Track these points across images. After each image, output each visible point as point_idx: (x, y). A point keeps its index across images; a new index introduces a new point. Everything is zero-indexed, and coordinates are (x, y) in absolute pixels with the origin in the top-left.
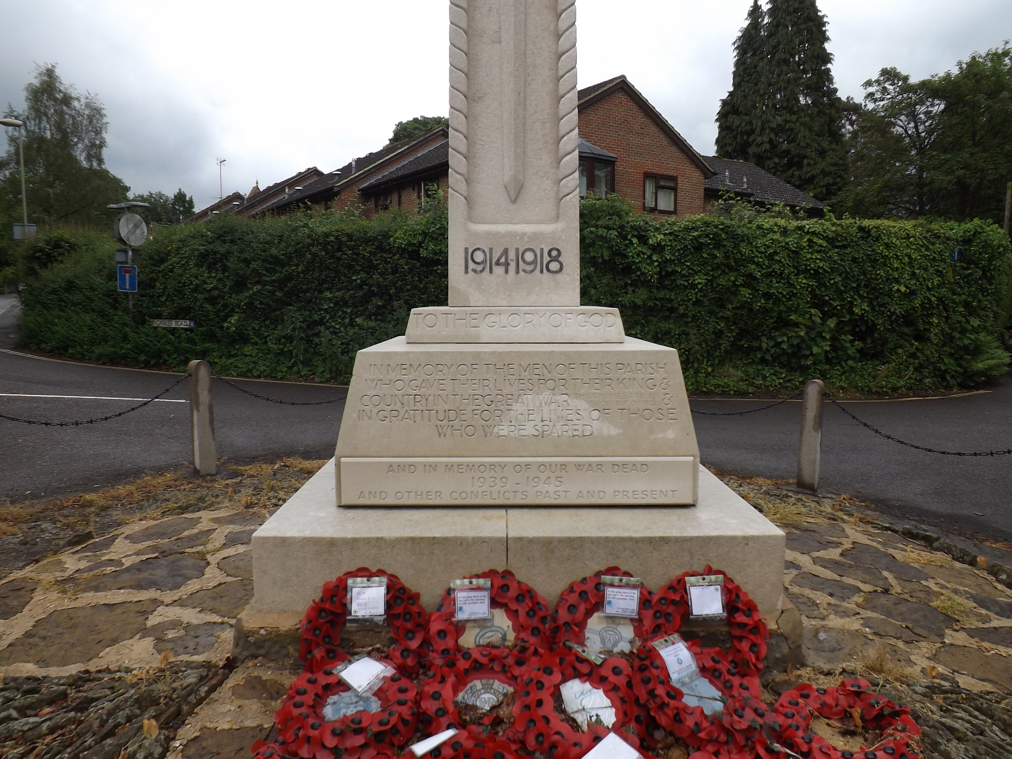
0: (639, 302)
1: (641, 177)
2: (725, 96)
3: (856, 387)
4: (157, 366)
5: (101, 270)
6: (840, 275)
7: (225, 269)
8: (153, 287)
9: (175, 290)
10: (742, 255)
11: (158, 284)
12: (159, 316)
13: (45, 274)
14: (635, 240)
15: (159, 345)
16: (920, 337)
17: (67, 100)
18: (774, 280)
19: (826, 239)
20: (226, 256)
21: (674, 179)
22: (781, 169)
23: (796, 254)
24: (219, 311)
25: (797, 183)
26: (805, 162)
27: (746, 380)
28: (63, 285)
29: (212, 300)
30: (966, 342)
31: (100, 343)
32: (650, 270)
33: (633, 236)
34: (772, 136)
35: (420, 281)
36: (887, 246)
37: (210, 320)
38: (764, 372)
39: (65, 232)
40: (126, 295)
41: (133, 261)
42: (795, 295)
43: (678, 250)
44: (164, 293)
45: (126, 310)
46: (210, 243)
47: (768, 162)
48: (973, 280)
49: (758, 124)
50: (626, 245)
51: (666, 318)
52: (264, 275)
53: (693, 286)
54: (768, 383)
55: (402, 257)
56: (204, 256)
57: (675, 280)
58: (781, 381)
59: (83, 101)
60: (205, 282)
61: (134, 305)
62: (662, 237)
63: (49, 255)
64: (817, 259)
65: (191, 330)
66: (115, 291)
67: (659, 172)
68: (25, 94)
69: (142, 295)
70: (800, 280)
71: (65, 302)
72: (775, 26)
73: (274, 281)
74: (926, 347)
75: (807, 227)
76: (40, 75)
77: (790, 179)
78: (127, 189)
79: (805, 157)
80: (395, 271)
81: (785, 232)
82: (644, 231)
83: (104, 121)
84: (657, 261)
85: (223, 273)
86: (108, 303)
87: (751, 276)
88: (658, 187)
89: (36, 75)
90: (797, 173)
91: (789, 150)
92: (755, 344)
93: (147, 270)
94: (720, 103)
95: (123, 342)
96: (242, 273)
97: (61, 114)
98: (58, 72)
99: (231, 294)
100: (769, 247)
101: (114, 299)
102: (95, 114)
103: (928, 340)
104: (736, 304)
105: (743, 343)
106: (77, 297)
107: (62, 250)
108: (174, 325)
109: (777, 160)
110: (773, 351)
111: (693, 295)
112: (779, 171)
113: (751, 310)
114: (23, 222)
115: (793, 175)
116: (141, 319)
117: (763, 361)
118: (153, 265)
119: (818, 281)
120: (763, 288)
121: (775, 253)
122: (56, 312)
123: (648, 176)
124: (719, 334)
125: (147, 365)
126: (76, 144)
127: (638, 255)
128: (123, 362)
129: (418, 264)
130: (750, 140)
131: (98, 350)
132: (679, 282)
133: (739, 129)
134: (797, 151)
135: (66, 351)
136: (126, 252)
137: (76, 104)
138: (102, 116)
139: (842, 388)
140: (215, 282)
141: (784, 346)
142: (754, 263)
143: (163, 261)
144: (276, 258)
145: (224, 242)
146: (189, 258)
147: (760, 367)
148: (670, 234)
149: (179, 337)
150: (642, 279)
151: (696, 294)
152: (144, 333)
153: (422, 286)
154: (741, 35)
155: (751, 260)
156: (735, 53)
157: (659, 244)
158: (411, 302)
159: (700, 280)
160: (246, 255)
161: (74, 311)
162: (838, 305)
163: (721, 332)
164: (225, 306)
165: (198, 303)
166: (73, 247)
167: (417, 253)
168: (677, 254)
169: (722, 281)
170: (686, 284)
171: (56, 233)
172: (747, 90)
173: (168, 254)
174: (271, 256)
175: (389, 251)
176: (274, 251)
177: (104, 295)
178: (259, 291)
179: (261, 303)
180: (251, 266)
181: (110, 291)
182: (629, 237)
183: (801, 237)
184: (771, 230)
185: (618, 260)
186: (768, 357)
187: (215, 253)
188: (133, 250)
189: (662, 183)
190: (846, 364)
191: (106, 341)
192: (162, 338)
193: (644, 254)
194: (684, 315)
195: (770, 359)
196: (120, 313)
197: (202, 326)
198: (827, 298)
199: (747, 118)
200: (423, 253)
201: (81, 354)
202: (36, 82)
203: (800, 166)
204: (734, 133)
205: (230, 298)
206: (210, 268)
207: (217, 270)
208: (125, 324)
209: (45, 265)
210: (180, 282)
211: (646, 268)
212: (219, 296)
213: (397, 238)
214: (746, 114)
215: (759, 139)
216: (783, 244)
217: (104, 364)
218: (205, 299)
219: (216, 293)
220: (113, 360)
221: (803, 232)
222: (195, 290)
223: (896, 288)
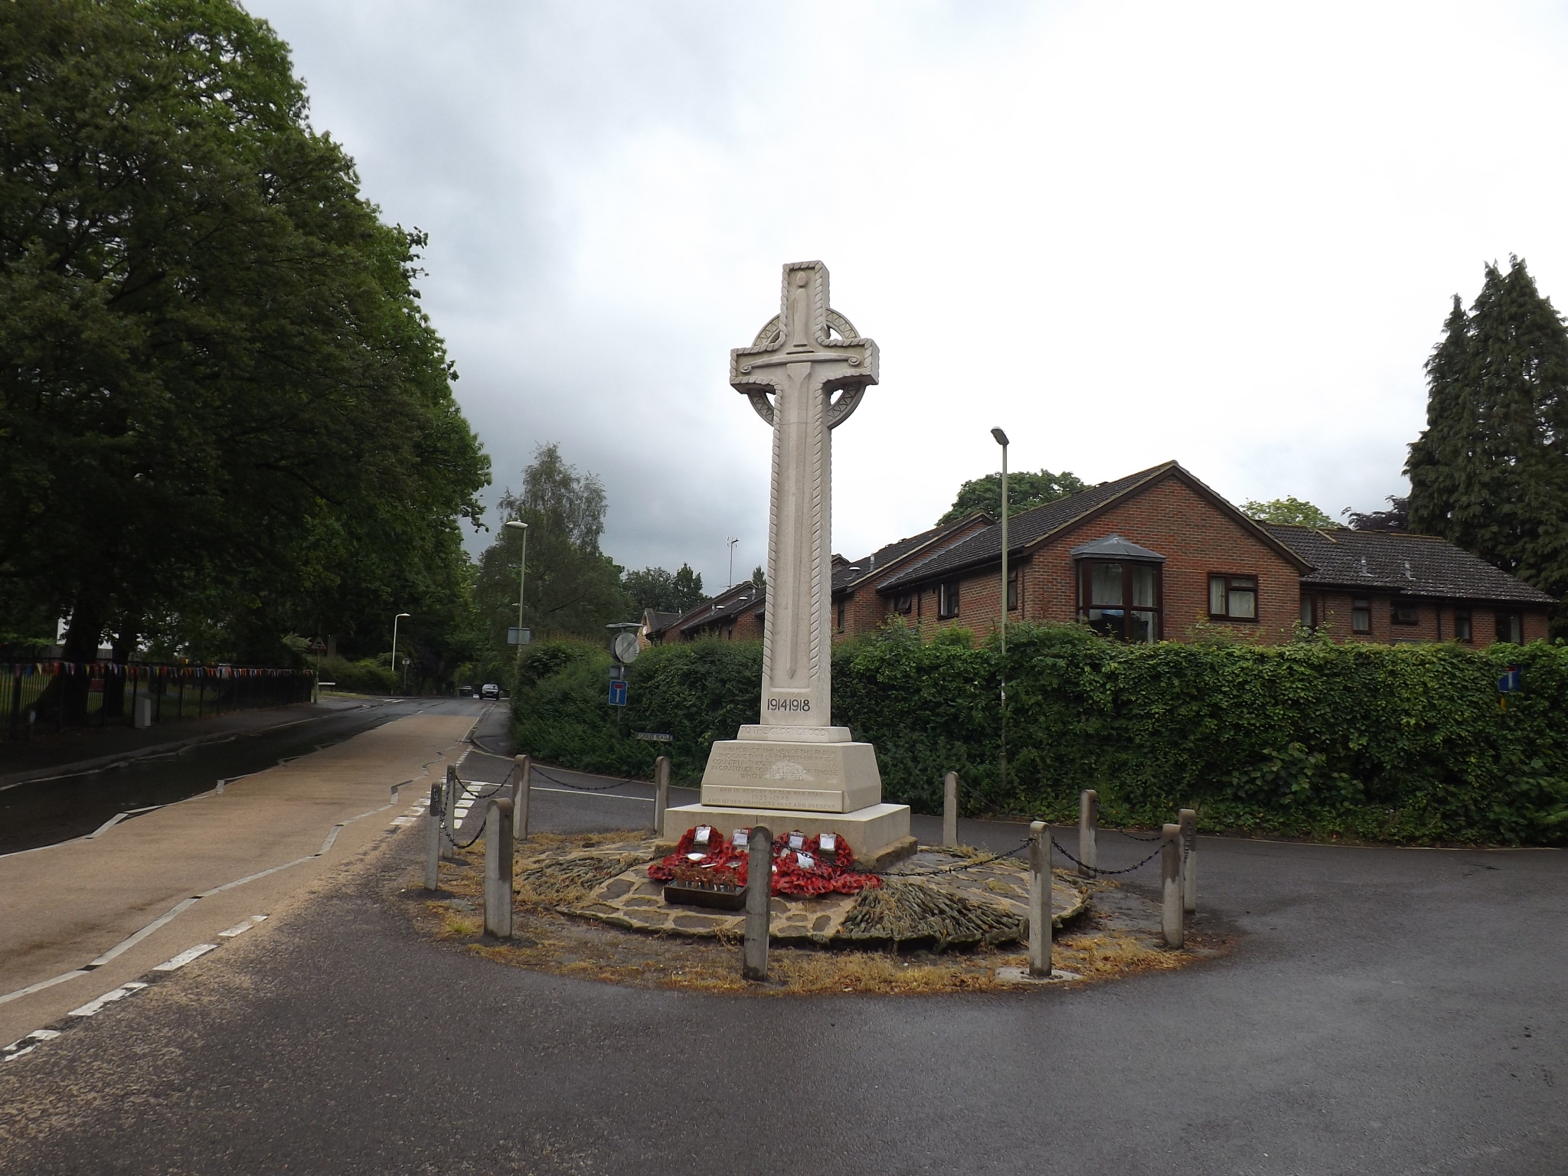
0: (1091, 731)
1: (1204, 578)
2: (1416, 438)
3: (1357, 833)
4: (637, 776)
5: (594, 683)
6: (1329, 705)
7: (704, 687)
8: (640, 702)
9: (659, 706)
10: (1206, 684)
11: (644, 700)
12: (643, 730)
13: (541, 683)
14: (1087, 669)
15: (640, 756)
16: (1454, 778)
17: (566, 482)
18: (1245, 710)
19: (1312, 666)
20: (704, 676)
21: (1253, 578)
22: (1504, 540)
23: (1272, 683)
24: (696, 726)
25: (1532, 561)
26: (1541, 530)
27: (1216, 818)
28: (559, 696)
29: (690, 717)
30: (1525, 787)
31: (588, 753)
32: (1104, 698)
33: (1086, 664)
34: (1485, 493)
35: (877, 704)
36: (1392, 673)
37: (687, 735)
38: (1237, 810)
39: (560, 642)
40: (615, 709)
41: (624, 677)
42: (1272, 727)
43: (1134, 678)
44: (649, 707)
45: (614, 723)
46: (693, 663)
47: (1483, 531)
48: (1535, 712)
49: (1461, 477)
50: (1078, 673)
51: (1125, 749)
52: (738, 695)
53: (1149, 715)
54: (1241, 822)
55: (860, 681)
56: (686, 675)
57: (1131, 709)
58: (1258, 821)
59: (583, 482)
60: (685, 700)
61: (621, 719)
62: (1116, 665)
63: (545, 665)
64: (1297, 688)
65: (669, 744)
66: (605, 704)
67: (1230, 571)
68: (523, 476)
69: (629, 710)
70: (1277, 711)
71: (559, 712)
72: (1484, 339)
73: (746, 701)
74: (1463, 791)
75: (1287, 653)
76: (540, 454)
77: (1519, 555)
78: (620, 569)
79: (1540, 523)
80: (853, 695)
81: (1262, 659)
82: (1098, 659)
83: (603, 504)
84: (1110, 689)
85: (702, 692)
86: (599, 715)
87: (1216, 706)
88: (1229, 590)
89: (536, 454)
90: (1529, 546)
91: (1515, 514)
92: (1225, 779)
93: (636, 686)
94: (1409, 449)
95: (609, 752)
96: (718, 692)
97: (559, 498)
98: (559, 452)
99: (708, 712)
100: (1238, 676)
101: (604, 712)
102: (595, 498)
103: (1466, 783)
104: (1198, 736)
105: (1211, 777)
106: (571, 708)
107: (558, 661)
108: (655, 739)
109: (1495, 529)
110: (1247, 787)
111: (1149, 725)
112: (1501, 543)
113: (1218, 742)
114: (518, 626)
115: (1523, 550)
116: (627, 732)
117: (1236, 798)
118: (641, 681)
119: (1302, 711)
120: (1230, 719)
121: (1246, 682)
122: (550, 722)
123: (1212, 576)
124: (1181, 767)
125: (628, 775)
126: (571, 530)
127: (1090, 684)
128: (607, 771)
129: (875, 689)
130: (1451, 501)
131: (587, 759)
132: (1135, 711)
133: (1436, 486)
134: (1528, 515)
135: (557, 759)
136: (620, 668)
137: (575, 485)
138: (601, 498)
139: (1337, 833)
140: (694, 700)
141: (1259, 782)
142: (1222, 692)
143: (651, 678)
144: (748, 679)
145: (705, 662)
146: (673, 676)
147: (1233, 805)
148: (1125, 662)
149: (659, 749)
150: (1095, 707)
151: (1153, 724)
152: (628, 745)
153: (878, 709)
154: (1435, 353)
155: (1218, 690)
156: (1429, 378)
157: (1113, 673)
158: (868, 725)
159: (1157, 709)
160: (723, 676)
161: (567, 722)
162: (1327, 739)
163: (1184, 764)
164: (701, 722)
165: (678, 719)
166: (568, 658)
167: (875, 677)
168: (1131, 683)
169: (1183, 711)
170: (1142, 713)
171: (554, 643)
172: (1446, 430)
173: (656, 671)
174: (745, 678)
175: (849, 676)
176: (747, 673)
177: (596, 708)
178: (731, 710)
179: (733, 721)
180: (727, 686)
181: (601, 704)
182: (1081, 665)
183: (1279, 664)
184: (1243, 658)
185: (1069, 688)
186: (1242, 794)
187: (696, 673)
188: (625, 667)
189: (1235, 584)
190: (1342, 805)
191: (594, 751)
192: (643, 750)
193: (1097, 682)
194: (1142, 746)
195: (1244, 796)
196: (608, 725)
197: (679, 740)
198: (1312, 731)
199: (1446, 470)
200: (880, 678)
201: (570, 762)
202: (535, 463)
203: (1534, 535)
204: (1430, 490)
205: (707, 715)
206: (692, 686)
207: (697, 688)
208: (611, 736)
209: (541, 675)
210: (664, 699)
211: (1097, 696)
212: (697, 712)
213: (857, 664)
214: (1447, 465)
215: (1464, 499)
216: (1256, 672)
217: (590, 772)
218: (684, 715)
219: (694, 709)
220: (598, 769)
221: (1283, 659)
222: (677, 707)
223: (1405, 721)
